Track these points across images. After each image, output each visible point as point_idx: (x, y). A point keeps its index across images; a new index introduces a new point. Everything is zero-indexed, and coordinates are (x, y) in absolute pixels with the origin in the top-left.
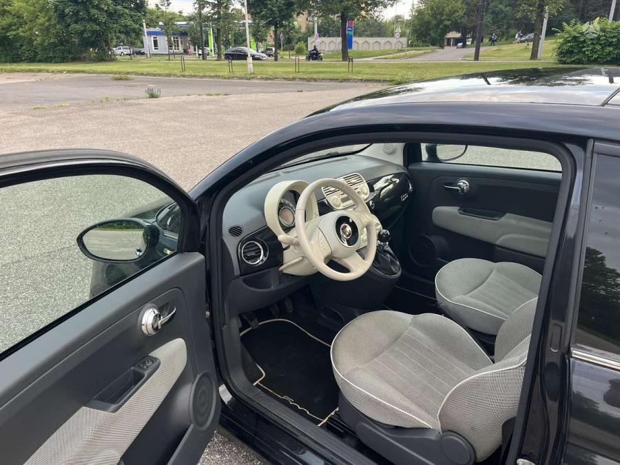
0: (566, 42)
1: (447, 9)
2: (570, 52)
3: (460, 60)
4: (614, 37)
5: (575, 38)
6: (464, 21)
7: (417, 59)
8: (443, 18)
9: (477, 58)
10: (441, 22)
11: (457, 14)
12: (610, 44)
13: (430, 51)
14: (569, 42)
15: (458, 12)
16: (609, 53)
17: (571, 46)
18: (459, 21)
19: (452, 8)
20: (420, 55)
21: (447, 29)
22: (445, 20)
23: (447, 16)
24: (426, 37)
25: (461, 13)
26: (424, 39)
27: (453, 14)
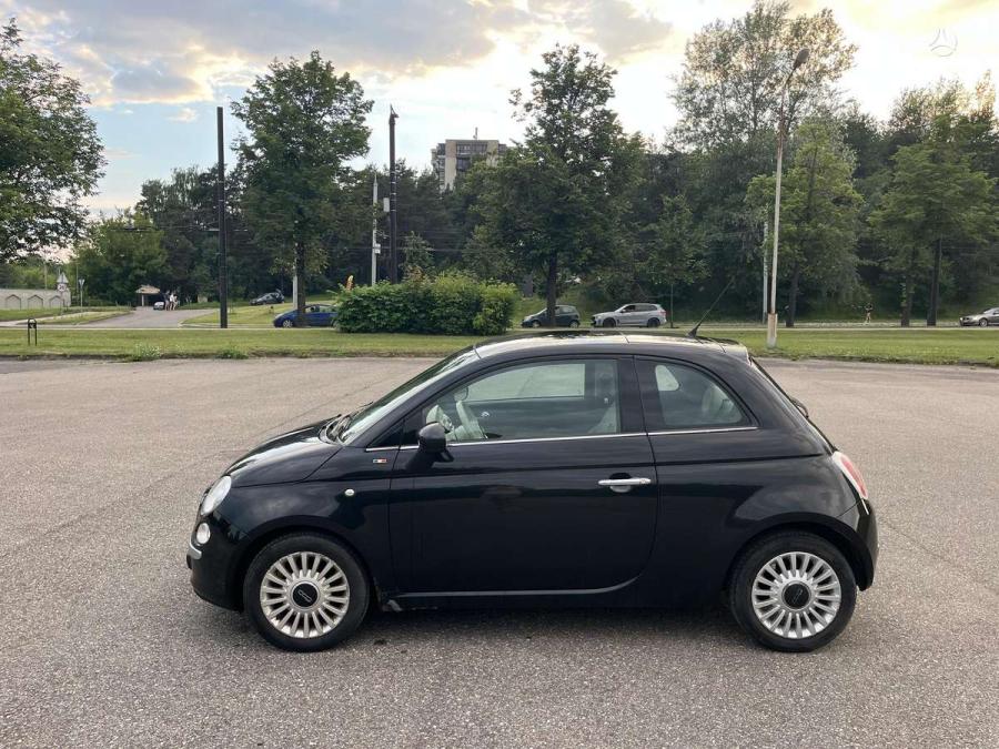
0: (347, 305)
1: (137, 253)
2: (354, 319)
3: (179, 327)
4: (399, 302)
5: (356, 301)
6: (169, 271)
7: (101, 325)
8: (134, 264)
9: (224, 324)
10: (129, 271)
11: (154, 262)
12: (397, 310)
13: (121, 313)
14: (351, 306)
15: (156, 258)
16: (397, 320)
17: (354, 312)
18: (159, 271)
19: (145, 251)
20: (105, 318)
21: (139, 282)
22: (135, 268)
23: (140, 262)
24: (105, 292)
25: (160, 260)
26: (101, 294)
27: (149, 260)
